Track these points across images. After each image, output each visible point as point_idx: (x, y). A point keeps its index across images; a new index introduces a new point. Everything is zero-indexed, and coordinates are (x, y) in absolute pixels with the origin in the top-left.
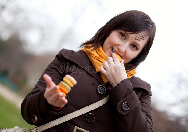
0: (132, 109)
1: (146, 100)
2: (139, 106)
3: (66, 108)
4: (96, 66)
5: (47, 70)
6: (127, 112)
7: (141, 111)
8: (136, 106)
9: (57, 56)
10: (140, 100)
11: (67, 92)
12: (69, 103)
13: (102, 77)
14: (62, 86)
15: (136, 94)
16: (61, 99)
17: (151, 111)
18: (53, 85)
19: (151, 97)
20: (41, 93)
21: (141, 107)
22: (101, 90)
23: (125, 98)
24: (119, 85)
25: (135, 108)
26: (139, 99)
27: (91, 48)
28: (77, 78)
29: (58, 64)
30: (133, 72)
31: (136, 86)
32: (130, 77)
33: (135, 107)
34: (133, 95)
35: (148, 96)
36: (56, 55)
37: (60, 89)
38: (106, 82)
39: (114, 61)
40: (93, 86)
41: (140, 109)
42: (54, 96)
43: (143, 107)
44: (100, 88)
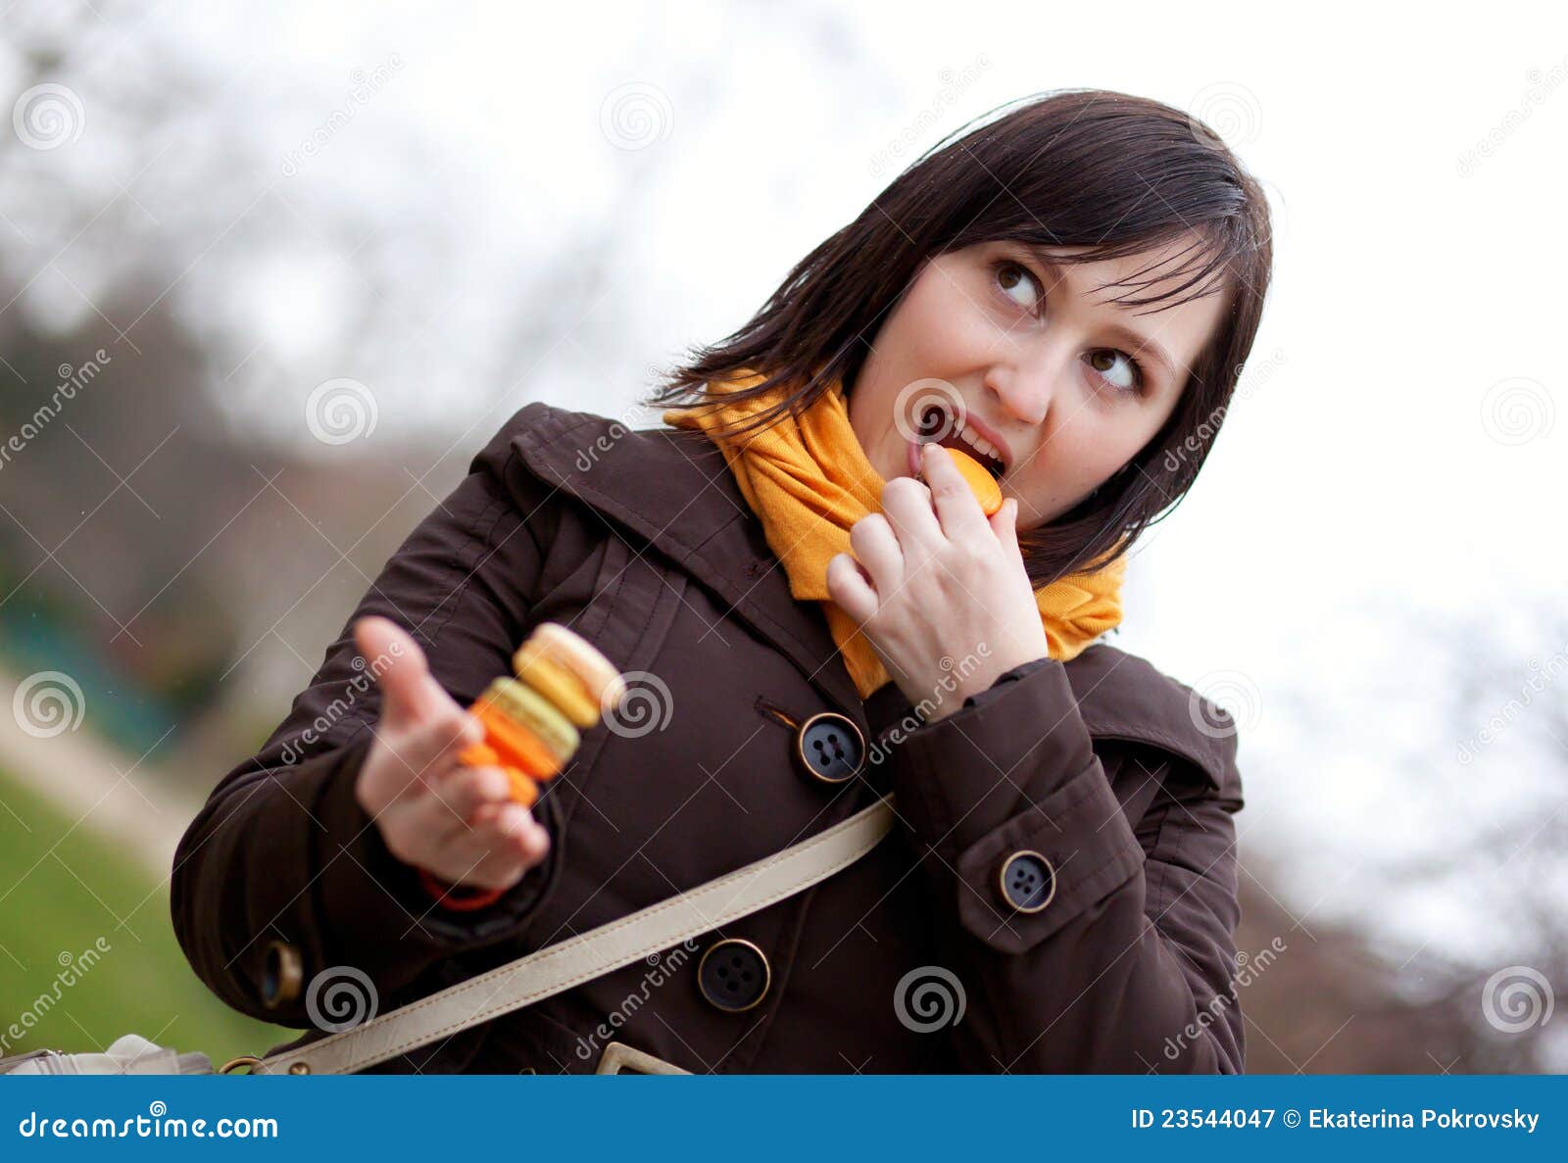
0: (1076, 912)
1: (1194, 840)
2: (1129, 888)
3: (532, 895)
4: (794, 553)
5: (396, 572)
6: (1039, 933)
7: (1149, 934)
8: (1114, 886)
9: (480, 465)
10: (1146, 841)
11: (548, 767)
12: (561, 855)
13: (844, 646)
14: (502, 719)
15: (1115, 787)
16: (494, 820)
17: (1230, 936)
18: (436, 704)
19: (1236, 817)
20: (338, 767)
21: (1150, 900)
22: (828, 749)
23: (1020, 817)
24: (977, 710)
25: (1101, 902)
26: (1139, 837)
27: (758, 407)
28: (637, 646)
29: (484, 527)
30: (1097, 608)
31: (1114, 728)
32: (1070, 651)
33: (1102, 895)
34: (1091, 793)
35: (1214, 808)
36: (473, 457)
37: (491, 741)
38: (868, 690)
39: (942, 511)
40: (763, 714)
41: (1147, 912)
42: (437, 794)
43: (1167, 894)
44: (823, 733)
